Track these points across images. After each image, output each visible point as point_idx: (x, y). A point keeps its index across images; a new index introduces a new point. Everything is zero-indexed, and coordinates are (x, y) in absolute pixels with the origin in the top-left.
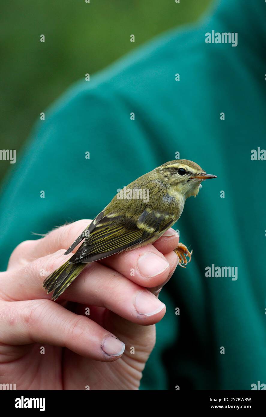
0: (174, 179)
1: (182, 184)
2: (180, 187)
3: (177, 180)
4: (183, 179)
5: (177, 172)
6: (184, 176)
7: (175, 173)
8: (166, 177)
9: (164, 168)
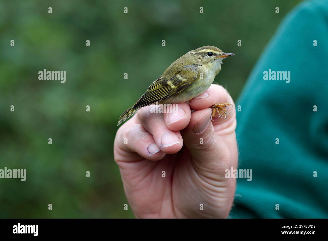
0: (205, 60)
1: (211, 62)
2: (210, 64)
3: (208, 60)
4: (212, 59)
5: (206, 55)
6: (212, 56)
7: (205, 56)
8: (199, 58)
9: (196, 53)
